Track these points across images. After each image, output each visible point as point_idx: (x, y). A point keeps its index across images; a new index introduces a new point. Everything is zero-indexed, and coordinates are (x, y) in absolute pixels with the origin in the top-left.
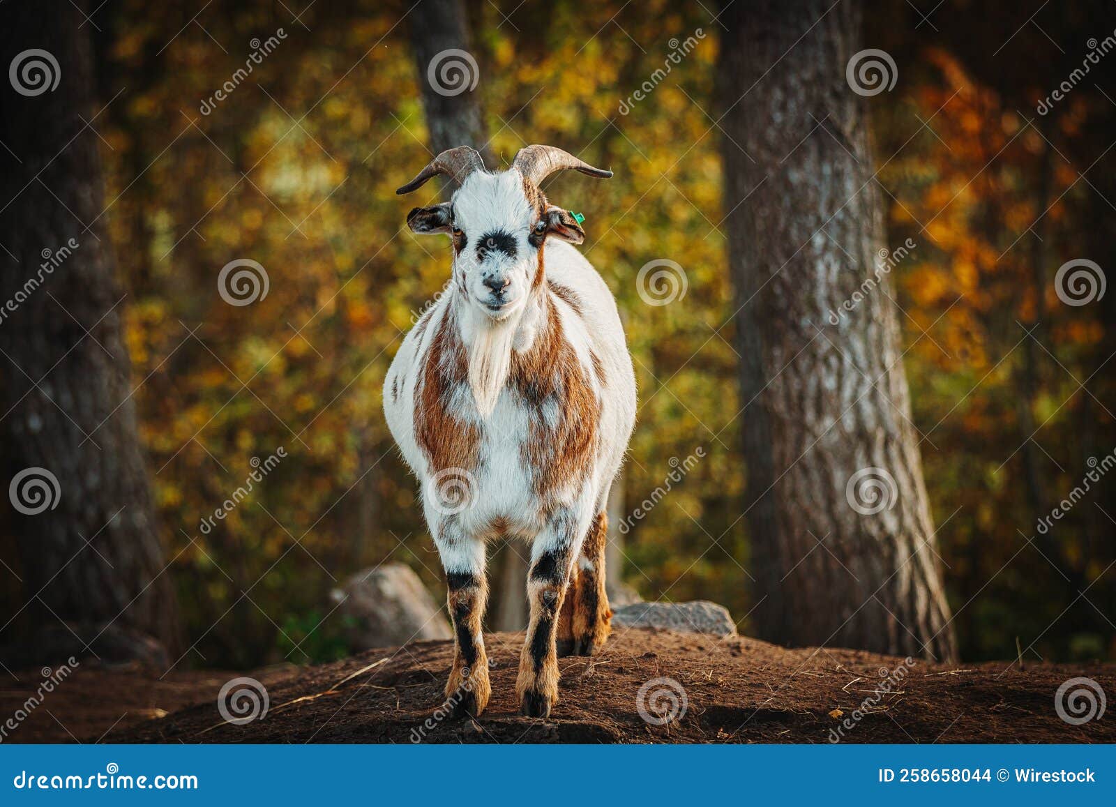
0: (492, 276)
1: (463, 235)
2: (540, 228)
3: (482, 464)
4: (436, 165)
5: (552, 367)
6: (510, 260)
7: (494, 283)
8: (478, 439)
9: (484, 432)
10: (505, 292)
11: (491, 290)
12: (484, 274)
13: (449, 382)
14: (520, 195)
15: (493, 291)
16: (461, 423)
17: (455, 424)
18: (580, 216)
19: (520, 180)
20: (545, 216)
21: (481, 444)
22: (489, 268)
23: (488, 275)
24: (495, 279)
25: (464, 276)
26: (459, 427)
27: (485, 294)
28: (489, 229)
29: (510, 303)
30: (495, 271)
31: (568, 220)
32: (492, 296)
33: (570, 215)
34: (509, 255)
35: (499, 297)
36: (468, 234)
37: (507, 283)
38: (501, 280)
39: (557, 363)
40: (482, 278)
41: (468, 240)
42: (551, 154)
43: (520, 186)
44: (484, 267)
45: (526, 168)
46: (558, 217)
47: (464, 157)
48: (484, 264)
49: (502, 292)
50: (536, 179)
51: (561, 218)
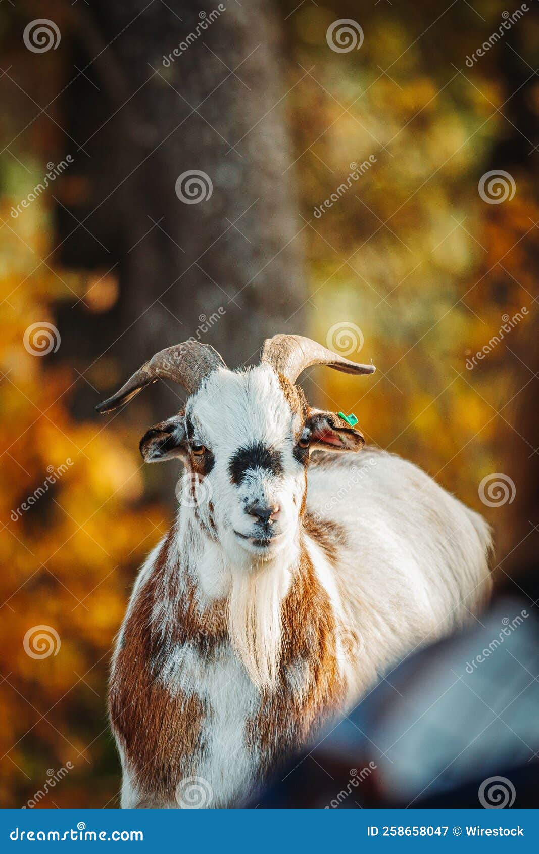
0: (257, 500)
1: (207, 452)
2: (305, 437)
3: (202, 748)
4: (153, 368)
5: (305, 618)
6: (276, 478)
7: (260, 510)
8: (200, 715)
9: (208, 706)
10: (274, 521)
11: (257, 520)
12: (246, 500)
13: (164, 643)
14: (279, 396)
15: (259, 521)
16: (178, 696)
17: (169, 698)
18: (353, 417)
19: (275, 378)
20: (310, 423)
21: (202, 722)
22: (251, 491)
23: (251, 500)
24: (261, 505)
25: (211, 507)
26: (175, 701)
27: (248, 525)
28: (244, 442)
29: (281, 535)
30: (260, 494)
31: (339, 424)
32: (258, 527)
33: (340, 417)
34: (274, 473)
35: (267, 528)
36: (215, 451)
37: (277, 509)
38: (269, 506)
39: (312, 610)
40: (243, 505)
41: (216, 459)
42: (302, 345)
43: (277, 384)
44: (244, 490)
45: (278, 362)
46: (325, 421)
47: (195, 354)
48: (244, 486)
49: (270, 522)
50: (291, 375)
51: (330, 422)
